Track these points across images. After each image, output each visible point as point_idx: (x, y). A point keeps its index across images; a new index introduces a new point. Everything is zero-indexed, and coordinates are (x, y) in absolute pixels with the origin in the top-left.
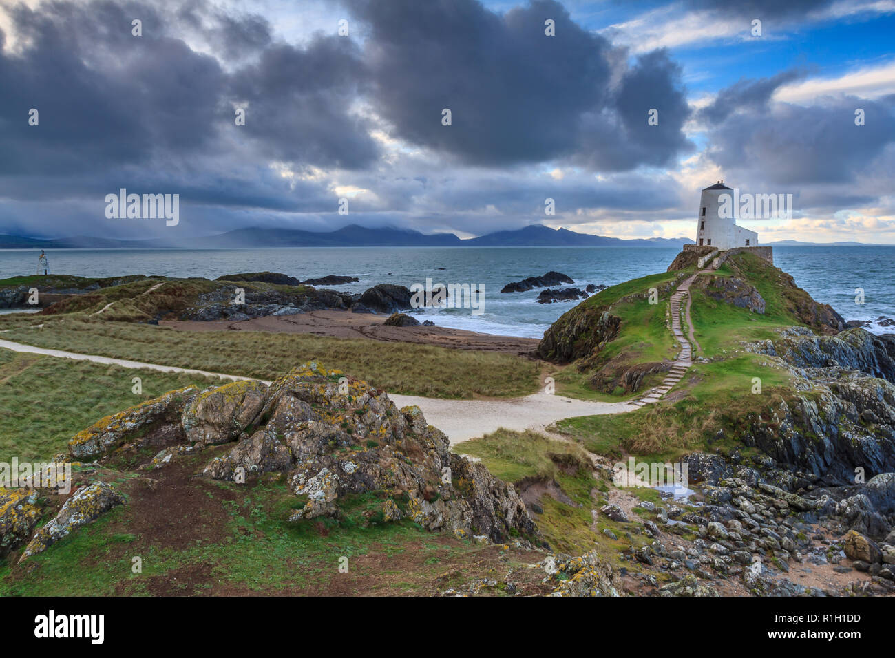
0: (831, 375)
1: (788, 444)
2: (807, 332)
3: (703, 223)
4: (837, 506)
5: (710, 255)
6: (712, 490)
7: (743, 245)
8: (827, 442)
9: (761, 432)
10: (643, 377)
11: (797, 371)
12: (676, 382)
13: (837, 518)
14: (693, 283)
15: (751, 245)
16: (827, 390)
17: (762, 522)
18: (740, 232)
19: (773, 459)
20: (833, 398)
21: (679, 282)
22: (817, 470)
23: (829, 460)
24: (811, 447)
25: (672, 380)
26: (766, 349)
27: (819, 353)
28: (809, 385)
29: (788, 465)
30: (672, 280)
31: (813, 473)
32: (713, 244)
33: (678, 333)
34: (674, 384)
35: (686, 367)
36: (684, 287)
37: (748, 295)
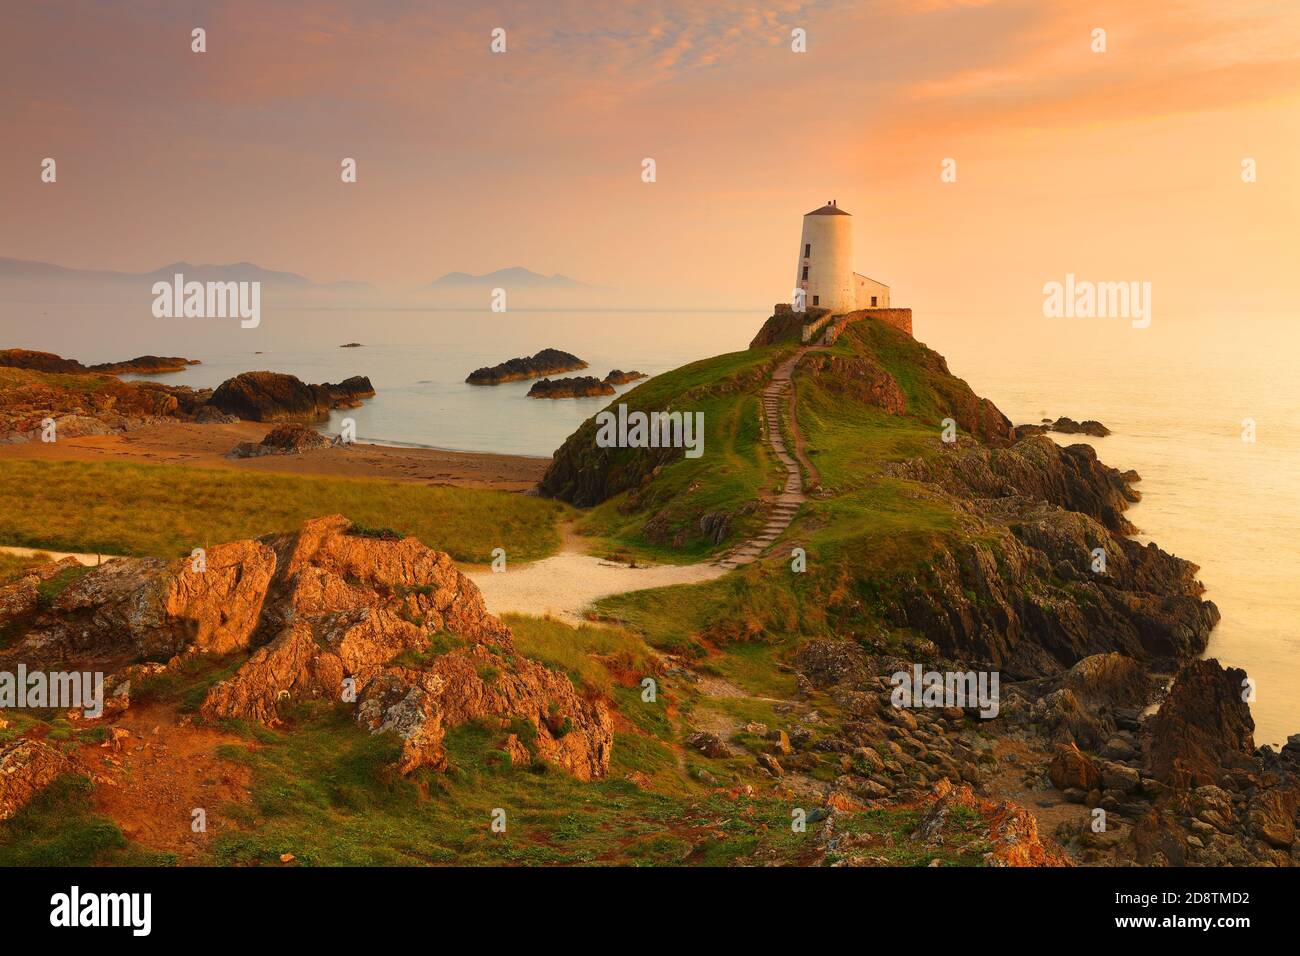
0: (1010, 510)
1: (955, 618)
2: (972, 444)
3: (806, 269)
4: (1032, 708)
5: (820, 323)
6: (853, 698)
7: (866, 305)
8: (1010, 612)
9: (917, 602)
10: (730, 521)
11: (962, 505)
12: (783, 528)
13: (1033, 727)
14: (796, 367)
15: (880, 305)
16: (1008, 533)
17: (929, 741)
18: (863, 284)
19: (935, 644)
20: (1018, 544)
21: (775, 366)
22: (998, 657)
23: (1013, 642)
24: (988, 622)
25: (778, 525)
26: (914, 473)
27: (990, 476)
28: (982, 527)
29: (957, 652)
30: (766, 362)
31: (992, 662)
32: (822, 305)
33: (778, 448)
34: (779, 531)
35: (797, 503)
36: (783, 374)
37: (881, 387)
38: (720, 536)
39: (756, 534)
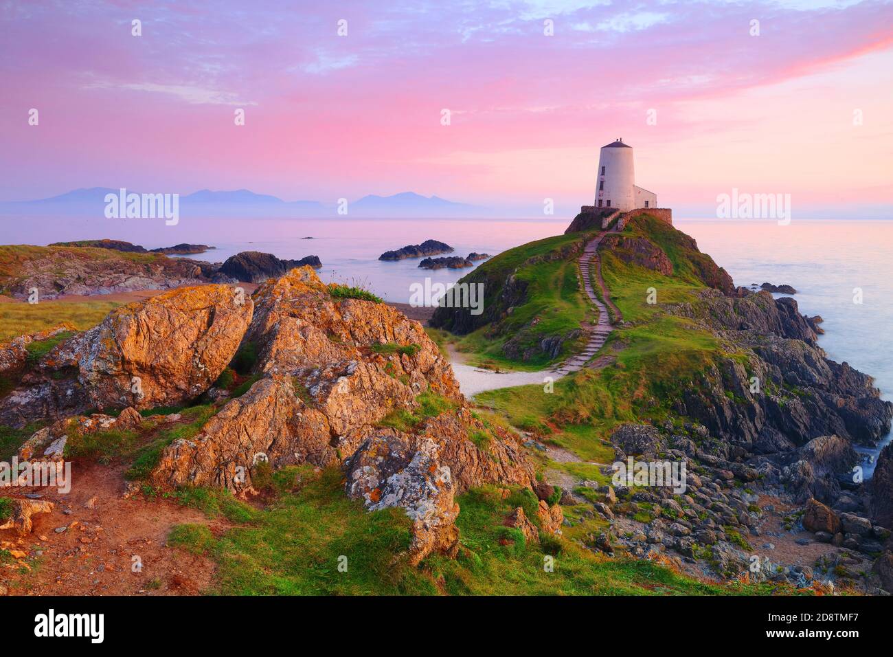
0: (750, 338)
1: (720, 410)
2: (720, 294)
3: (602, 183)
4: (780, 473)
5: (613, 217)
7: (642, 206)
8: (757, 406)
9: (693, 399)
10: (562, 343)
11: (719, 334)
12: (598, 348)
13: (782, 486)
14: (600, 244)
15: (650, 206)
16: (753, 353)
17: (712, 495)
18: (639, 192)
19: (706, 428)
20: (760, 360)
21: (585, 244)
22: (750, 437)
23: (759, 426)
24: (743, 413)
25: (595, 346)
26: (685, 312)
27: (734, 315)
28: (735, 348)
29: (722, 433)
30: (579, 241)
31: (745, 440)
32: (613, 206)
33: (591, 296)
34: (596, 350)
35: (607, 331)
36: (591, 249)
37: (656, 257)
38: (556, 353)
39: (580, 352)
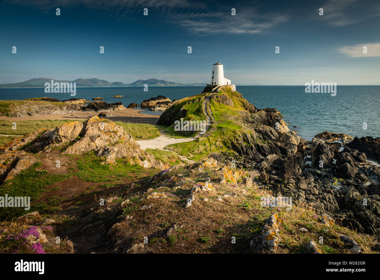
0: (254, 126)
1: (242, 148)
2: (247, 113)
3: (213, 77)
4: (257, 166)
5: (216, 88)
7: (226, 84)
8: (254, 147)
11: (244, 125)
14: (210, 97)
16: (254, 131)
18: (225, 80)
19: (238, 153)
20: (256, 133)
22: (251, 156)
23: (254, 152)
24: (249, 149)
26: (234, 118)
27: (251, 119)
28: (248, 129)
29: (242, 155)
30: (204, 96)
32: (216, 84)
34: (206, 131)
35: (210, 125)
37: (228, 101)
